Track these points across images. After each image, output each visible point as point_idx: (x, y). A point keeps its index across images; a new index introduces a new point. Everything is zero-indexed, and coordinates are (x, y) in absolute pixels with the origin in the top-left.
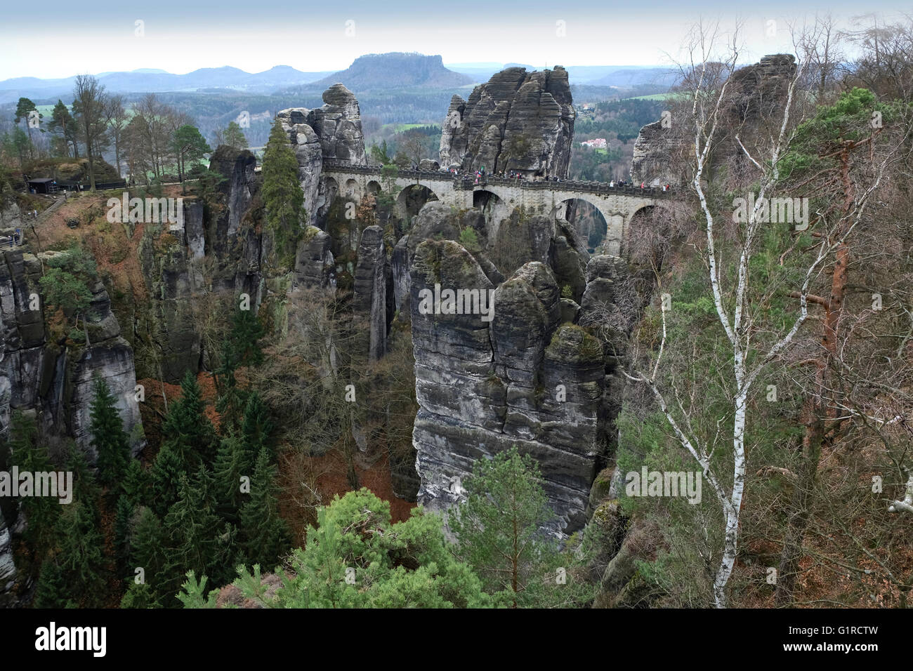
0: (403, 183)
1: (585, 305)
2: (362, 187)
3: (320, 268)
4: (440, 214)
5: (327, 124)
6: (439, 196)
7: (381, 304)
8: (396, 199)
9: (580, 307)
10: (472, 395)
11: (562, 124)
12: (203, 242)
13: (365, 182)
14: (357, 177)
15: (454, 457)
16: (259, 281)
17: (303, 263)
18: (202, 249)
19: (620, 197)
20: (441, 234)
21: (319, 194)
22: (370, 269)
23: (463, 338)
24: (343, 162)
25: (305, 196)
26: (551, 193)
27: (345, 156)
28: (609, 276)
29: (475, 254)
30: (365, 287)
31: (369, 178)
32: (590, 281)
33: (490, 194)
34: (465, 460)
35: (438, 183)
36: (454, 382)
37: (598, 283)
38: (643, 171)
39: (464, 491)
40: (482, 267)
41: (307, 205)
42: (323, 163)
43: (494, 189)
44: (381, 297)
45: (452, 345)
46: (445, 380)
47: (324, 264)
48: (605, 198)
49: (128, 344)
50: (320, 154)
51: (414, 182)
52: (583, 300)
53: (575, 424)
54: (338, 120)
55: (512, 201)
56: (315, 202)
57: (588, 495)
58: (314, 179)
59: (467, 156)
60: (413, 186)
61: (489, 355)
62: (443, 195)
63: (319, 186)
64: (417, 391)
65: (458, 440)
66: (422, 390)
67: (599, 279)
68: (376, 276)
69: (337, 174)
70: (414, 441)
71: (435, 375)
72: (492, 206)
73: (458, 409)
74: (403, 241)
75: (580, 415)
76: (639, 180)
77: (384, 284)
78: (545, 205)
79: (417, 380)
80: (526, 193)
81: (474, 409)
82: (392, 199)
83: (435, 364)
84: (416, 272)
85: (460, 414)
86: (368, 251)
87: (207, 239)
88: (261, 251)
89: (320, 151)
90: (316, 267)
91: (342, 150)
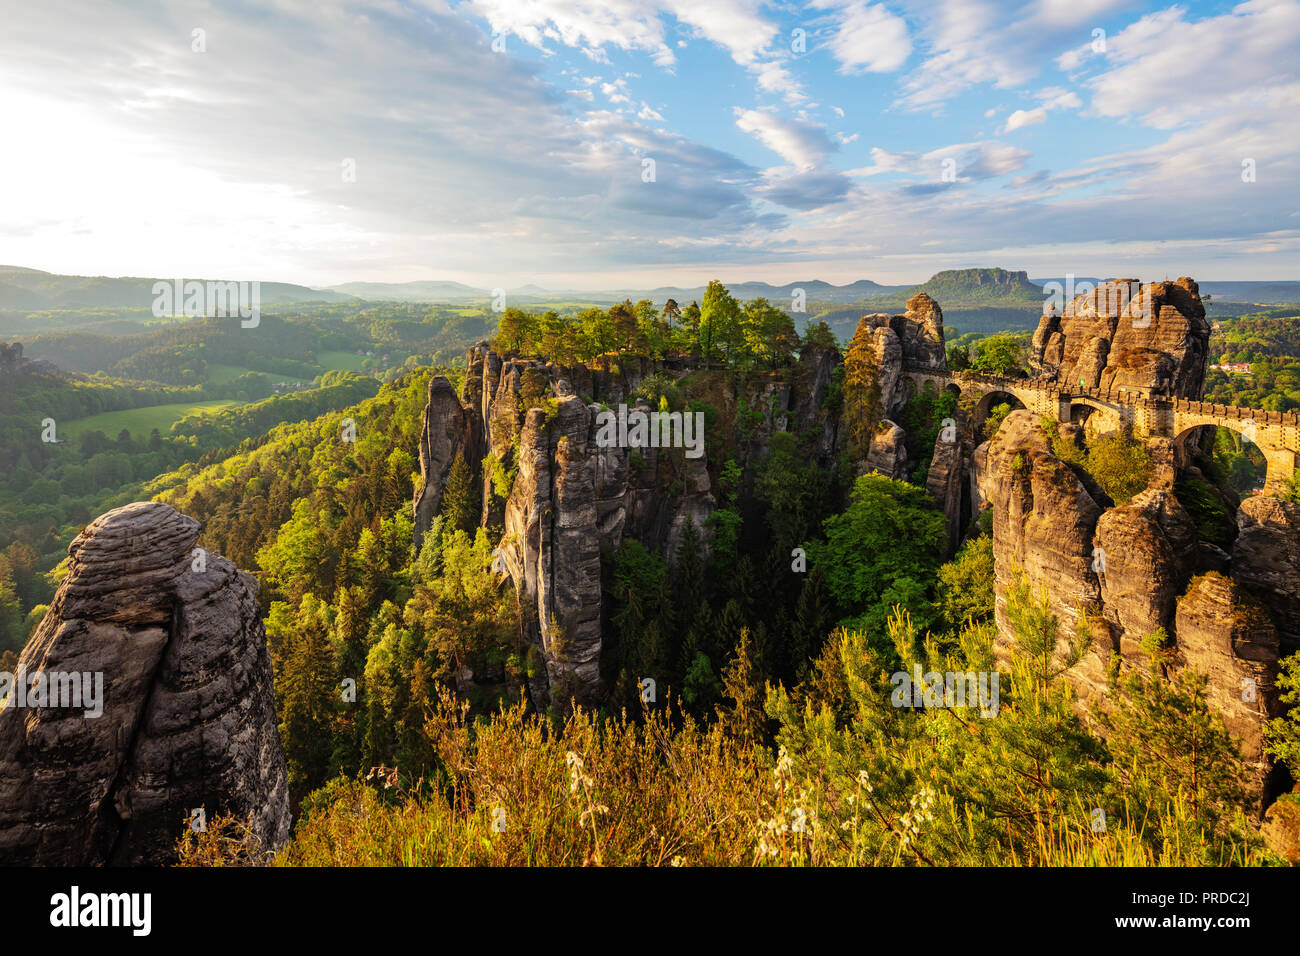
0: (987, 388)
1: (1238, 555)
2: (941, 389)
3: (894, 461)
4: (1028, 424)
5: (910, 329)
6: (1027, 404)
7: (955, 508)
8: (976, 403)
9: (1230, 557)
11: (1192, 340)
12: (786, 423)
13: (944, 384)
14: (936, 379)
16: (831, 464)
18: (784, 428)
21: (896, 391)
22: (945, 469)
23: (1059, 562)
24: (922, 363)
25: (883, 392)
26: (1180, 414)
27: (926, 358)
28: (1279, 524)
29: (1076, 471)
30: (939, 487)
31: (949, 381)
32: (1244, 525)
33: (1092, 408)
35: (1028, 391)
37: (1262, 531)
40: (1085, 486)
41: (884, 399)
44: (956, 500)
45: (1044, 567)
47: (897, 458)
48: (1262, 428)
49: (714, 500)
50: (901, 354)
51: (999, 388)
52: (1235, 549)
54: (921, 327)
56: (892, 397)
58: (892, 377)
59: (1064, 367)
60: (997, 391)
61: (1094, 590)
62: (1033, 404)
63: (897, 384)
64: (997, 611)
66: (1003, 611)
67: (1263, 525)
68: (951, 478)
69: (916, 374)
74: (984, 445)
75: (1238, 703)
77: (958, 485)
79: (997, 598)
86: (943, 451)
87: (790, 420)
88: (836, 437)
89: (901, 352)
90: (888, 459)
91: (922, 353)
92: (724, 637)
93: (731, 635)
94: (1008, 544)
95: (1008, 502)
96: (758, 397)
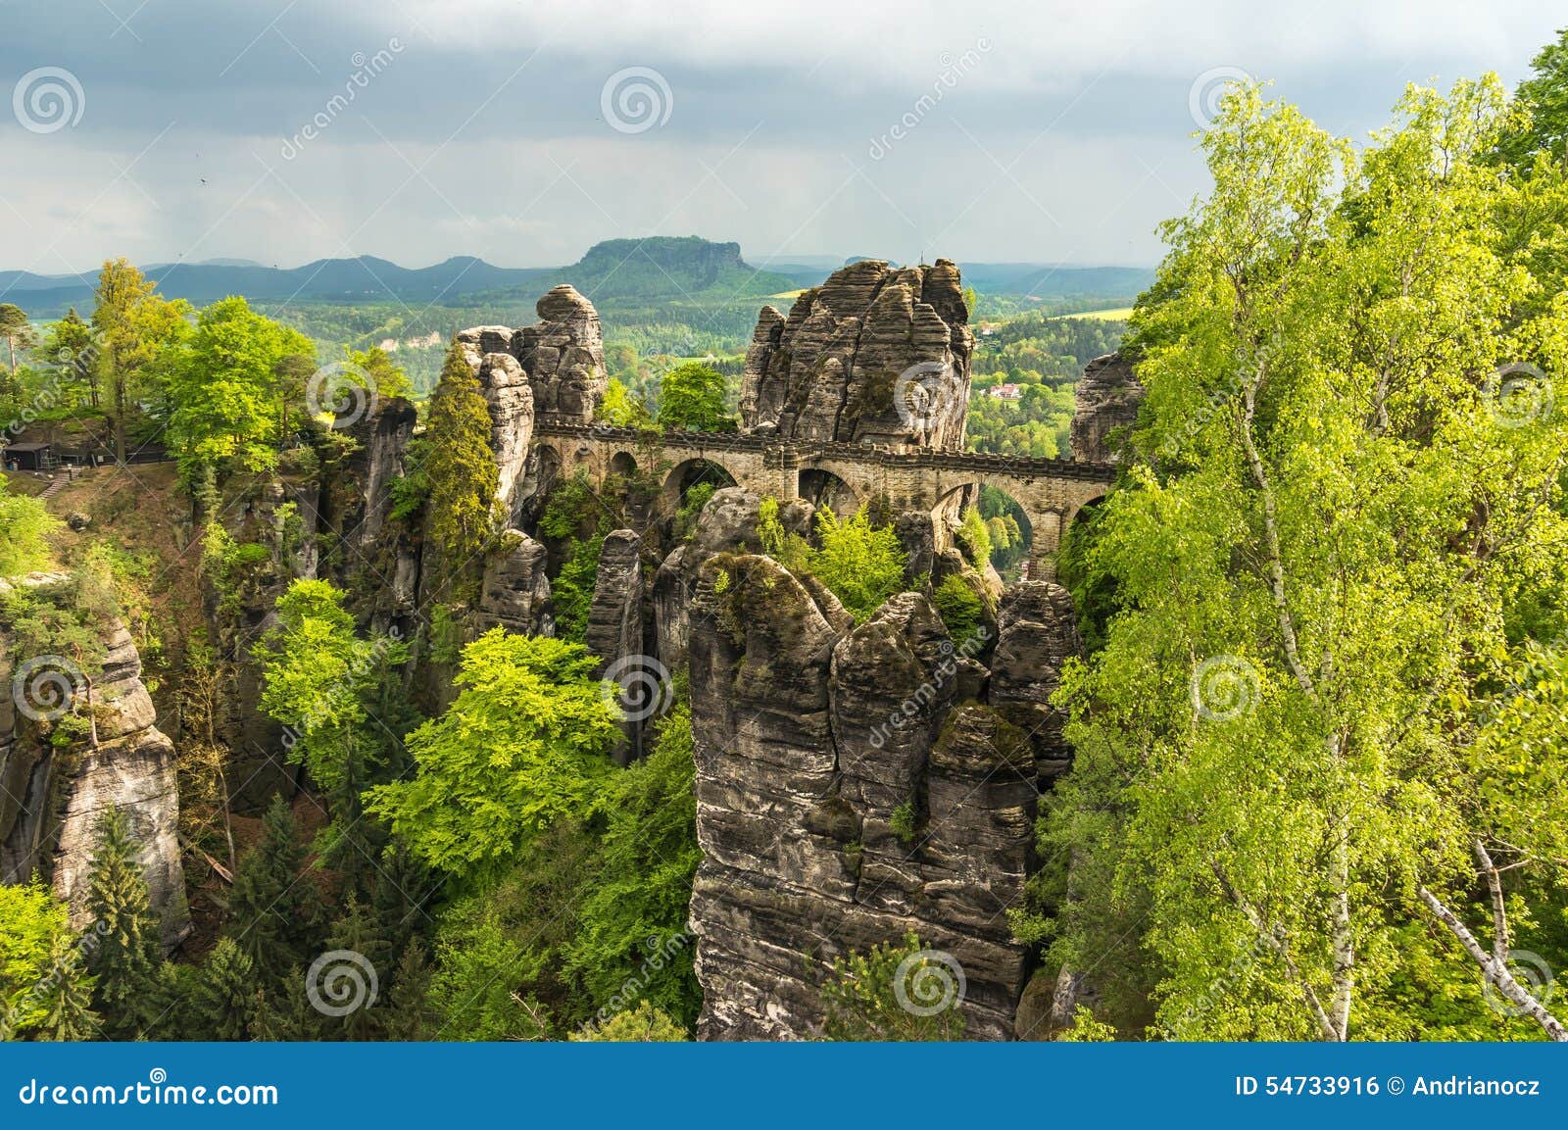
0: (675, 456)
1: (998, 668)
2: (603, 463)
3: (526, 604)
4: (740, 509)
5: (544, 353)
6: (737, 478)
8: (662, 484)
9: (989, 673)
10: (798, 831)
11: (951, 356)
12: (315, 558)
13: (608, 453)
14: (595, 446)
15: (765, 950)
16: (415, 626)
17: (496, 595)
18: (312, 570)
19: (1054, 481)
20: (742, 544)
21: (527, 475)
22: (615, 606)
23: (783, 728)
24: (569, 418)
25: (501, 478)
26: (933, 474)
27: (574, 409)
28: (1040, 617)
29: (805, 579)
30: (607, 638)
31: (615, 448)
32: (1006, 626)
33: (828, 475)
34: (786, 955)
35: (736, 456)
36: (766, 807)
37: (1021, 631)
38: (1093, 435)
39: (784, 1013)
40: (817, 602)
41: (505, 492)
42: (536, 421)
43: (835, 467)
45: (763, 741)
46: (750, 804)
47: (534, 599)
48: (1028, 482)
49: (167, 742)
50: (530, 405)
51: (696, 454)
52: (996, 660)
53: (987, 886)
54: (563, 349)
55: (866, 488)
56: (520, 487)
57: (1014, 1018)
58: (518, 449)
59: (787, 410)
60: (693, 461)
61: (829, 759)
62: (746, 477)
63: (528, 463)
64: (700, 825)
65: (773, 916)
66: (707, 823)
67: (1023, 622)
68: (625, 619)
69: (559, 440)
70: (692, 919)
71: (731, 796)
72: (830, 497)
73: (773, 859)
74: (675, 556)
75: (995, 868)
76: (1086, 452)
77: (640, 632)
78: (924, 495)
79: (699, 804)
80: (890, 474)
81: (803, 858)
82: (656, 483)
83: (732, 775)
84: (699, 610)
85: (778, 869)
86: (612, 575)
87: (324, 552)
88: (419, 574)
89: (531, 400)
90: (518, 602)
91: (568, 399)
92: (211, 994)
93: (227, 989)
94: (711, 716)
95: (710, 646)
96: (249, 511)
